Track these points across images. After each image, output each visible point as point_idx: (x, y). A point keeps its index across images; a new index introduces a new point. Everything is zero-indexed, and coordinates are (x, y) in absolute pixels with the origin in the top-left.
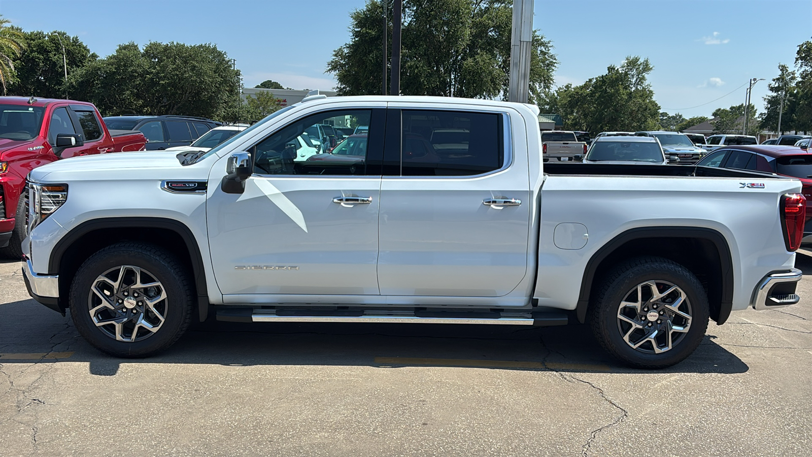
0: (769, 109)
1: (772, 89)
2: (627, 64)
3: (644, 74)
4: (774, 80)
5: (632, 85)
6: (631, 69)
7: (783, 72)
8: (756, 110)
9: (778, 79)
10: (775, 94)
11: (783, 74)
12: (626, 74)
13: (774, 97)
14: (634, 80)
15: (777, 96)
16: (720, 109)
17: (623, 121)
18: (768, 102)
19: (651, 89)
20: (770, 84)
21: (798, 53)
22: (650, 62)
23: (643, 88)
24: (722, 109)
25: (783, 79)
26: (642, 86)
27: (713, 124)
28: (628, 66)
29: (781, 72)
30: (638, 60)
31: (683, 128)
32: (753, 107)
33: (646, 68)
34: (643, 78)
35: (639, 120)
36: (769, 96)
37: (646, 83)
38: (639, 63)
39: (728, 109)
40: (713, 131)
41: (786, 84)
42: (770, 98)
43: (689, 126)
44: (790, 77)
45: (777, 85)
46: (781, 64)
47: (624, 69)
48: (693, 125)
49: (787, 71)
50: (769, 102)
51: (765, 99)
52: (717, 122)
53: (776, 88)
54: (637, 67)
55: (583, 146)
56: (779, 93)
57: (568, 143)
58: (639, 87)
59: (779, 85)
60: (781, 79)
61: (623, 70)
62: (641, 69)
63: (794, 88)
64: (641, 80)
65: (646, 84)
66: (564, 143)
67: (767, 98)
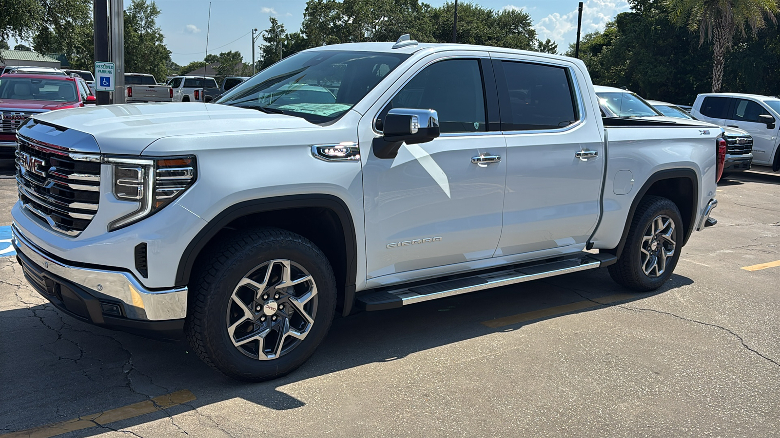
0: (264, 57)
1: (266, 39)
2: (134, 7)
3: (152, 17)
4: (267, 31)
5: (142, 27)
6: (139, 12)
7: (273, 25)
8: (242, 57)
9: (270, 31)
10: (268, 44)
11: (274, 27)
12: (135, 17)
13: (268, 47)
14: (143, 23)
15: (270, 46)
16: (211, 55)
17: (136, 64)
18: (263, 51)
19: (161, 32)
20: (264, 35)
21: (307, 9)
22: (157, 5)
23: (153, 31)
24: (213, 55)
25: (274, 31)
26: (152, 29)
27: (215, 69)
28: (136, 9)
29: (272, 24)
30: (145, 3)
31: (185, 71)
32: (239, 54)
33: (154, 12)
34: (152, 22)
35: (152, 63)
36: (264, 46)
37: (156, 26)
38: (146, 5)
39: (218, 55)
40: (216, 75)
41: (277, 35)
42: (264, 47)
43: (191, 71)
44: (280, 29)
45: (269, 36)
46: (272, 17)
47: (132, 11)
48: (194, 70)
49: (277, 23)
50: (265, 51)
51: (261, 48)
52: (219, 67)
53: (269, 38)
54: (144, 10)
55: (169, 90)
56: (272, 43)
57: (153, 87)
58: (149, 30)
59: (271, 36)
60: (272, 31)
61: (131, 13)
62: (148, 12)
63: (284, 40)
64: (150, 24)
65: (156, 28)
66: (150, 87)
67: (262, 47)
